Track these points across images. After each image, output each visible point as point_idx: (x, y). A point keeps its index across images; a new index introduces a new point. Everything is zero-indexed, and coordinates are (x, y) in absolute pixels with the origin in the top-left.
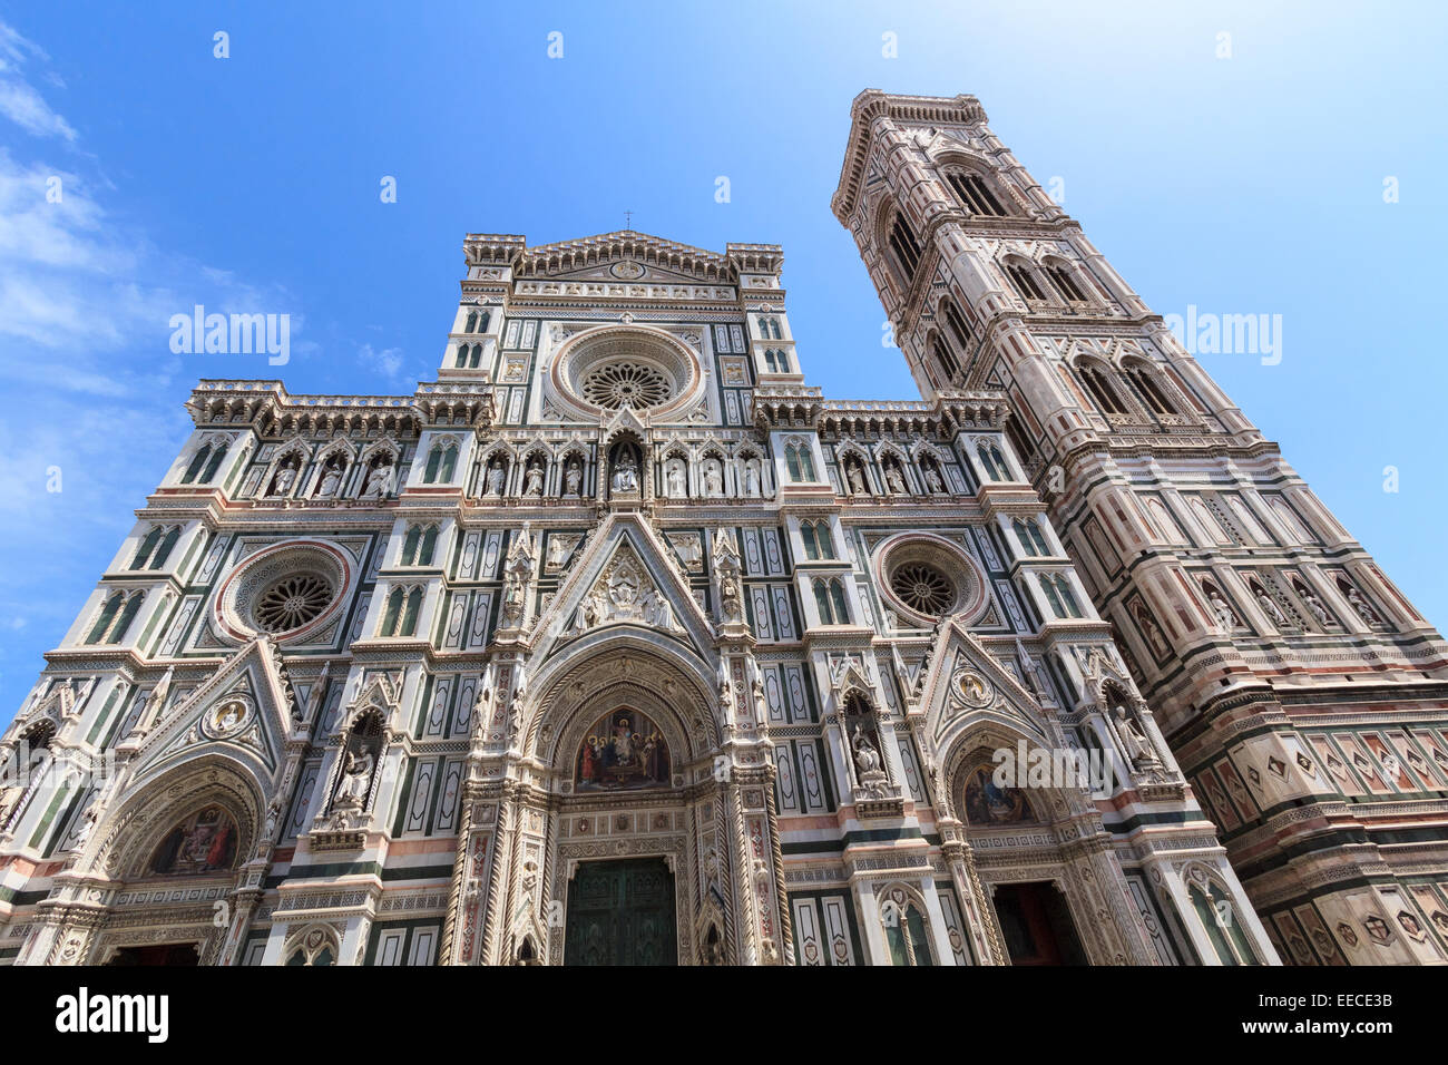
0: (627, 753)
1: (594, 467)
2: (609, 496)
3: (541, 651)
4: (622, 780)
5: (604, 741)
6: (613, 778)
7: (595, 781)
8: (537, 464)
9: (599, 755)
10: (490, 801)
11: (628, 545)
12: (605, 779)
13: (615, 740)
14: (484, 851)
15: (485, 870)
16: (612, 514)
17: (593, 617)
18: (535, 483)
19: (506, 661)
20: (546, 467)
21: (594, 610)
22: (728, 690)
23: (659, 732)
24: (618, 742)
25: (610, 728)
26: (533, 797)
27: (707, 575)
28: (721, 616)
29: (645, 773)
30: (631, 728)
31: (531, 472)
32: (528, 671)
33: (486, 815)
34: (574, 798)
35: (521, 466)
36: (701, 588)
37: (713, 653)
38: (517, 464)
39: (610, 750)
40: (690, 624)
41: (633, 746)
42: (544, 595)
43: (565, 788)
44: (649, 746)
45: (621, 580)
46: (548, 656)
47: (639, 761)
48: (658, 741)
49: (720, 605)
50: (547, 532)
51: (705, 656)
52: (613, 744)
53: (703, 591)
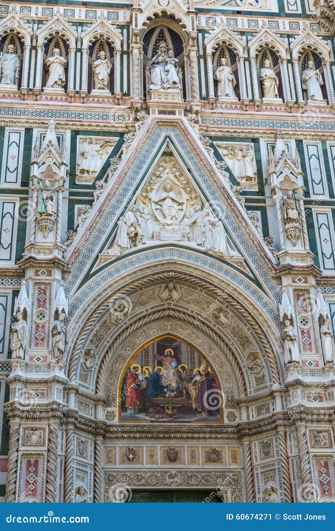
0: (174, 385)
1: (125, 57)
2: (146, 93)
3: (80, 269)
4: (169, 412)
5: (149, 370)
6: (160, 410)
7: (140, 411)
8: (57, 50)
9: (144, 385)
10: (37, 424)
11: (171, 154)
12: (151, 410)
13: (160, 370)
14: (36, 472)
15: (39, 492)
16: (152, 116)
17: (136, 235)
18: (56, 72)
19: (43, 278)
20: (67, 54)
21: (138, 227)
22: (292, 324)
23: (208, 364)
24: (164, 372)
25: (155, 357)
26: (80, 422)
27: (263, 194)
28: (282, 242)
29: (194, 406)
30: (177, 357)
31: (51, 59)
32: (67, 291)
33: (35, 438)
34: (120, 426)
35: (39, 50)
36: (256, 208)
37: (274, 282)
38: (33, 48)
39: (155, 380)
40: (246, 249)
41: (180, 377)
42: (77, 206)
43: (110, 415)
44: (198, 378)
45: (165, 194)
46: (88, 277)
47: (188, 393)
48: (208, 374)
49: (281, 229)
50: (75, 133)
51: (264, 286)
52: (158, 375)
53: (259, 213)
